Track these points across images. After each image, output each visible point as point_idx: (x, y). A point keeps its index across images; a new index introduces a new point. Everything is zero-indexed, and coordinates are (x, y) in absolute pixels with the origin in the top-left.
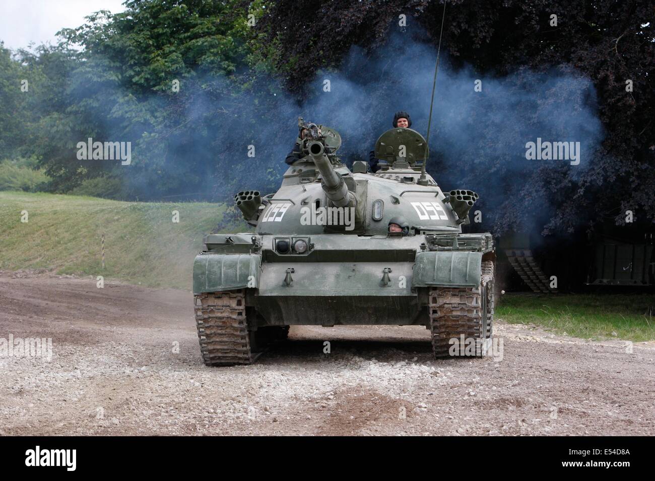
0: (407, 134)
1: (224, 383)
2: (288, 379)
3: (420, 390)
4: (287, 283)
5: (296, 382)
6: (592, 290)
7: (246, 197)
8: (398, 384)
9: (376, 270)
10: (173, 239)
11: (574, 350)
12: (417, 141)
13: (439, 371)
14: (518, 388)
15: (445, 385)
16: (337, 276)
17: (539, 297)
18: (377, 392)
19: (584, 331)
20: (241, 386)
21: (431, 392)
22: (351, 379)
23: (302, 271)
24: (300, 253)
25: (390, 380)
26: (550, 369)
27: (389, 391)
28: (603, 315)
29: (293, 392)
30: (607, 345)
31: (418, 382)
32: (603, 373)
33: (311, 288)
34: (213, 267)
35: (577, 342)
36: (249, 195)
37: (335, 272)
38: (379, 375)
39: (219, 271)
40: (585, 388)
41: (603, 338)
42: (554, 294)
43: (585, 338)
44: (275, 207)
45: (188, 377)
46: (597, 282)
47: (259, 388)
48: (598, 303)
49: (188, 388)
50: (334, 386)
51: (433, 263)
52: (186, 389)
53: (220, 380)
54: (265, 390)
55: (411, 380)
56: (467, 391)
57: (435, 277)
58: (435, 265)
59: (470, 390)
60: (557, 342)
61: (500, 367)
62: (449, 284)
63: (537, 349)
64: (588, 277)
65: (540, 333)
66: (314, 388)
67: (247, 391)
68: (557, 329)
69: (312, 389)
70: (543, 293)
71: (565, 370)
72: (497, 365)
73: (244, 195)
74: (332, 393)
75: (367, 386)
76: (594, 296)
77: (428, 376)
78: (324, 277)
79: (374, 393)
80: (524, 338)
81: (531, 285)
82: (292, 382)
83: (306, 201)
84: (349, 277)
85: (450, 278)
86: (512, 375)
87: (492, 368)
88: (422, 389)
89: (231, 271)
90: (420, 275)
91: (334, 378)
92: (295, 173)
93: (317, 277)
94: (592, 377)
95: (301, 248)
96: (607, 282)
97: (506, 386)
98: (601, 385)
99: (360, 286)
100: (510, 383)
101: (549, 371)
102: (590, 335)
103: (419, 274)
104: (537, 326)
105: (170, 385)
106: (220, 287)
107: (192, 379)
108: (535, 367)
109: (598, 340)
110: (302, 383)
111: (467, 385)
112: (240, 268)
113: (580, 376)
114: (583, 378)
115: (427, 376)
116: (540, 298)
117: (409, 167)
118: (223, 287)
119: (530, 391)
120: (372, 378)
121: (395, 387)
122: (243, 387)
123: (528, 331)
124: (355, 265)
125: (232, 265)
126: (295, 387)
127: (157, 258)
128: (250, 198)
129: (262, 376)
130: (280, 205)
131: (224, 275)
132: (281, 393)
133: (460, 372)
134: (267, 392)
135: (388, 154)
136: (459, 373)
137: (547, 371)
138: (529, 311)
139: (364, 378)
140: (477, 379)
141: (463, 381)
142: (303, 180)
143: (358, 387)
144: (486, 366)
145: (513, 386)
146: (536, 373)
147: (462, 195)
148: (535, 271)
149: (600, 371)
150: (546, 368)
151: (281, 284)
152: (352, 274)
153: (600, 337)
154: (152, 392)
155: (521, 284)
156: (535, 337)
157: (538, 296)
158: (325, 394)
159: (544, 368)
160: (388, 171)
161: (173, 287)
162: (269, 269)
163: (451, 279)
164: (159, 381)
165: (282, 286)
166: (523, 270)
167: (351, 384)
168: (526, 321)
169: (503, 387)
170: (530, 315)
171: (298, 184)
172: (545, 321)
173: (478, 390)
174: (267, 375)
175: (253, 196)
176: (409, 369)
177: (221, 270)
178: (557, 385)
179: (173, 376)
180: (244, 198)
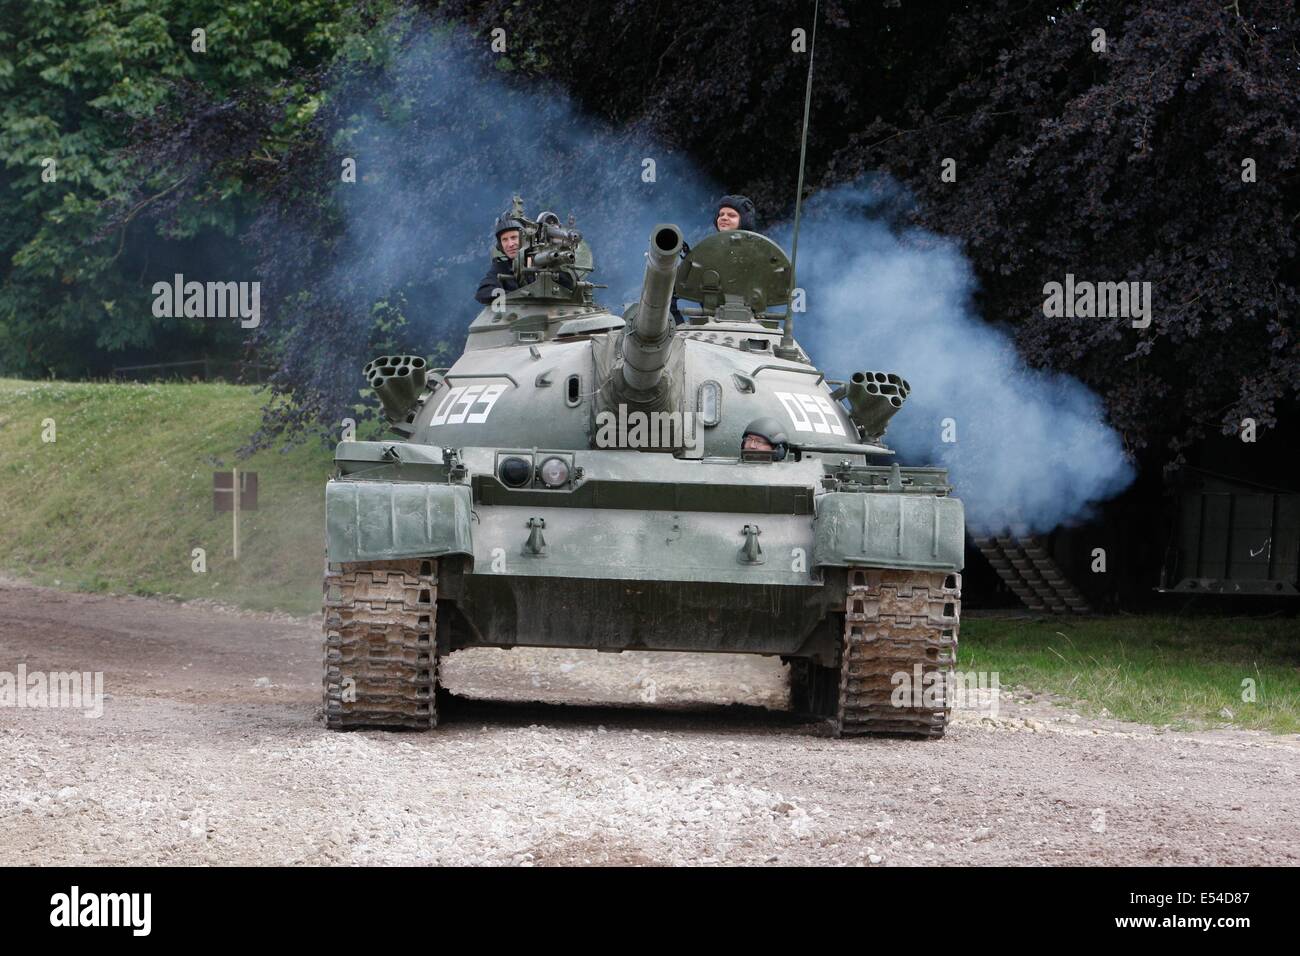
0: (752, 246)
1: (264, 829)
2: (421, 820)
3: (747, 850)
4: (532, 549)
5: (442, 827)
6: (1172, 605)
7: (394, 370)
8: (692, 834)
9: (727, 529)
10: (141, 475)
11: (1127, 754)
12: (774, 261)
13: (794, 804)
14: (987, 847)
15: (807, 838)
16: (642, 539)
17: (1041, 622)
18: (641, 853)
19: (1154, 707)
20: (305, 838)
21: (774, 856)
22: (576, 820)
23: (560, 525)
24: (552, 487)
25: (672, 823)
26: (1067, 798)
27: (670, 850)
28: (1199, 668)
29: (435, 852)
30: (1208, 742)
31: (742, 831)
32: (1197, 811)
33: (588, 561)
34: (372, 508)
35: (1134, 735)
36: (401, 365)
37: (635, 529)
38: (645, 811)
39: (386, 517)
40: (1153, 847)
41: (1198, 723)
42: (1079, 614)
43: (1155, 724)
44: (462, 394)
45: (175, 814)
46: (1184, 587)
47: (351, 842)
48: (1186, 638)
49: (174, 841)
50: (534, 837)
51: (860, 515)
52: (169, 845)
53: (255, 821)
54: (365, 847)
55: (725, 824)
56: (862, 854)
57: (866, 545)
58: (864, 518)
59: (870, 850)
60: (1086, 732)
61: (943, 794)
62: (896, 562)
63: (1034, 750)
64: (1163, 574)
65: (1044, 711)
66: (485, 842)
67: (321, 850)
68: (1084, 701)
69: (480, 845)
70: (1051, 611)
71: (1105, 802)
72: (937, 789)
73: (389, 365)
74: (528, 855)
75: (618, 839)
76: (1177, 621)
77: (768, 814)
78: (612, 541)
79: (632, 857)
80: (1005, 724)
81: (1023, 593)
82: (431, 829)
83: (547, 379)
84: (668, 541)
85: (898, 549)
86: (974, 814)
87: (924, 797)
88: (750, 846)
89: (413, 518)
90: (832, 540)
91: (536, 820)
92: (502, 322)
93: (597, 538)
94: (1171, 819)
95: (555, 477)
96: (1211, 585)
97: (958, 840)
98: (1192, 840)
99: (693, 561)
100: (969, 835)
101: (1065, 803)
102: (1166, 719)
103: (829, 539)
104: (1037, 694)
105: (130, 835)
106: (390, 552)
107: (184, 818)
108: (1029, 794)
109: (1186, 729)
110: (456, 830)
111: (863, 837)
112: (434, 512)
113: (1141, 818)
114: (1149, 823)
115: (765, 815)
116: (1044, 625)
117: (753, 320)
118: (396, 552)
119: (1017, 854)
120: (628, 819)
121: (685, 841)
122: (310, 840)
123: (1013, 706)
124: (676, 517)
125: (414, 505)
126: (440, 840)
127: (100, 520)
128: (404, 371)
129: (356, 813)
130: (478, 388)
131: (399, 523)
132: (405, 856)
133: (846, 804)
134: (369, 852)
135: (706, 288)
136: (843, 808)
137: (1059, 805)
138: (1016, 656)
139: (610, 819)
140: (888, 822)
141: (852, 827)
142: (523, 336)
143: (594, 841)
144: (910, 790)
145: (974, 841)
146: (1033, 808)
147: (877, 384)
148: (1031, 556)
149: (1189, 805)
150: (1057, 796)
151: (519, 550)
152: (675, 535)
153: (1190, 721)
154: (85, 853)
155: (998, 588)
156: (1031, 720)
157: (1040, 618)
158: (512, 857)
159: (1051, 797)
160: (707, 325)
161: (139, 593)
162: (488, 518)
163: (901, 552)
164: (102, 823)
165: (522, 555)
166: (1003, 556)
167: (576, 833)
168: (1010, 680)
169: (952, 844)
170: (1019, 666)
171: (512, 345)
172: (1056, 680)
173: (888, 851)
174: (369, 811)
175: (411, 367)
176: (721, 797)
177: (390, 513)
178: (1085, 839)
179: (138, 812)
180: (390, 372)
